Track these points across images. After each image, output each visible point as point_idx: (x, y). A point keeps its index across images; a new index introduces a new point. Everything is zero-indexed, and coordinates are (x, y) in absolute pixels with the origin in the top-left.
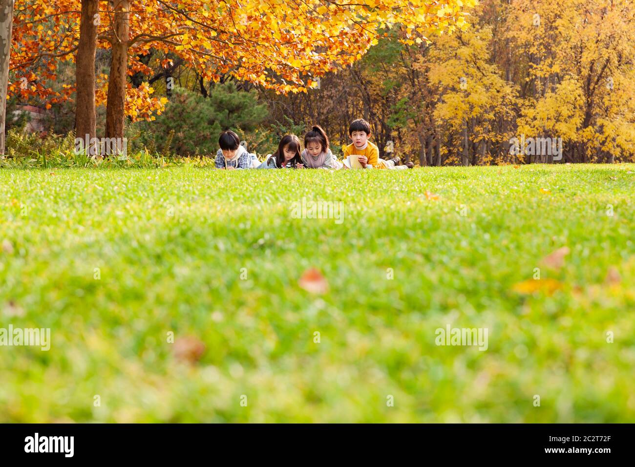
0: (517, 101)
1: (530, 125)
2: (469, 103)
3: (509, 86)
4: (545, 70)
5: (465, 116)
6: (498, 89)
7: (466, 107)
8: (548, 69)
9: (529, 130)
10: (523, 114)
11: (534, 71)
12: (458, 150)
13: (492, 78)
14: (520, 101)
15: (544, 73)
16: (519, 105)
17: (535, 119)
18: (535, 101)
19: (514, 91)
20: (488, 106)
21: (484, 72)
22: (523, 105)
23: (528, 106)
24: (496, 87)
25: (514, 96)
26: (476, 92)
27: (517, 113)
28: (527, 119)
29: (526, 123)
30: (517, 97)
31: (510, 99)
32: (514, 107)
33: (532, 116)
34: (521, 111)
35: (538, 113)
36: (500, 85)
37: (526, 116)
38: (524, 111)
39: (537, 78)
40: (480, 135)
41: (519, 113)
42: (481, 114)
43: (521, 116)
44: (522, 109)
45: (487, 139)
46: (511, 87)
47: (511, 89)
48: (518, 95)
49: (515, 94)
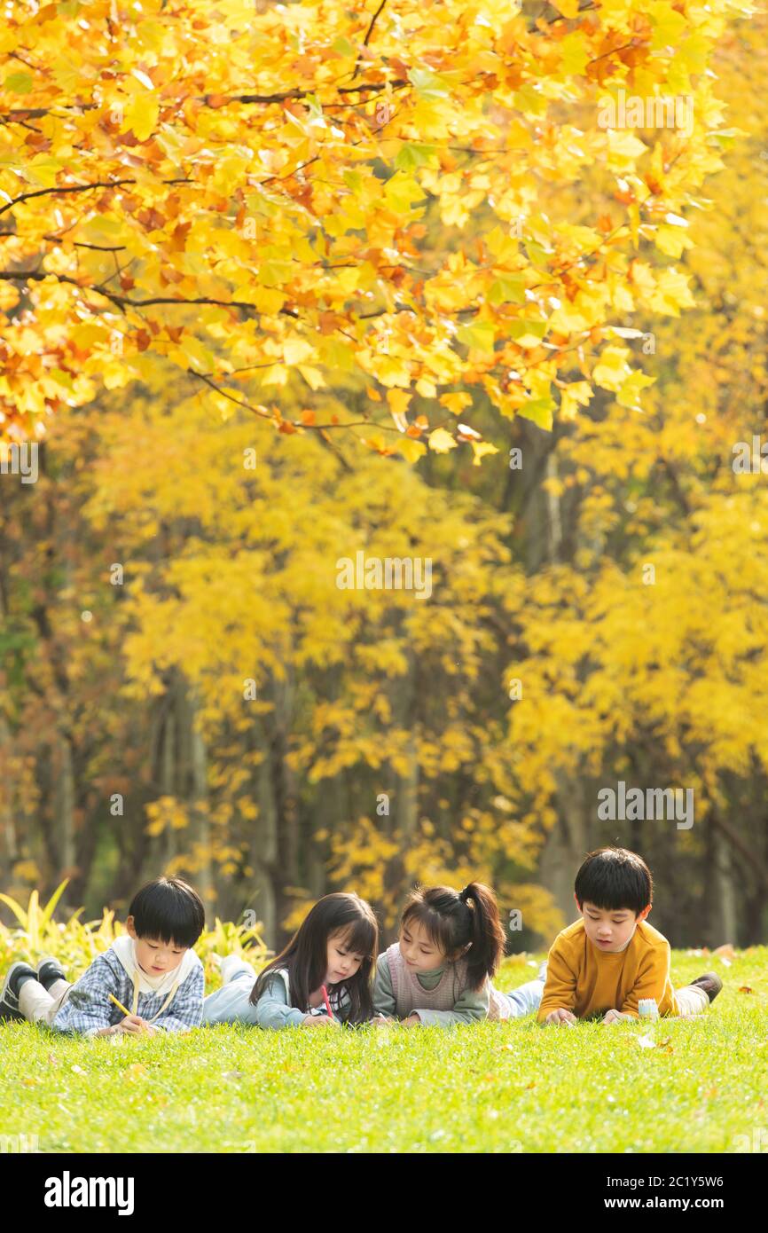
0: (500, 585)
1: (571, 697)
2: (284, 595)
3: (460, 513)
4: (631, 445)
5: (268, 657)
6: (415, 531)
7: (273, 616)
8: (648, 438)
9: (565, 720)
10: (535, 646)
11: (584, 448)
12: (237, 811)
13: (387, 481)
14: (512, 586)
15: (628, 456)
16: (512, 604)
17: (586, 667)
18: (580, 584)
19: (491, 540)
20: (375, 611)
21: (347, 453)
22: (528, 601)
23: (551, 605)
24: (405, 520)
25: (484, 563)
26: (321, 547)
27: (501, 638)
28: (551, 667)
29: (551, 685)
30: (497, 563)
31: (472, 575)
32: (485, 611)
33: (574, 656)
34: (519, 630)
35: (599, 640)
36: (421, 511)
37: (545, 653)
38: (537, 632)
39: (598, 480)
40: (342, 745)
41: (512, 639)
42: (350, 646)
43: (522, 653)
44: (522, 620)
45: (375, 763)
46: (473, 519)
47: (473, 529)
48: (505, 554)
49: (491, 549)
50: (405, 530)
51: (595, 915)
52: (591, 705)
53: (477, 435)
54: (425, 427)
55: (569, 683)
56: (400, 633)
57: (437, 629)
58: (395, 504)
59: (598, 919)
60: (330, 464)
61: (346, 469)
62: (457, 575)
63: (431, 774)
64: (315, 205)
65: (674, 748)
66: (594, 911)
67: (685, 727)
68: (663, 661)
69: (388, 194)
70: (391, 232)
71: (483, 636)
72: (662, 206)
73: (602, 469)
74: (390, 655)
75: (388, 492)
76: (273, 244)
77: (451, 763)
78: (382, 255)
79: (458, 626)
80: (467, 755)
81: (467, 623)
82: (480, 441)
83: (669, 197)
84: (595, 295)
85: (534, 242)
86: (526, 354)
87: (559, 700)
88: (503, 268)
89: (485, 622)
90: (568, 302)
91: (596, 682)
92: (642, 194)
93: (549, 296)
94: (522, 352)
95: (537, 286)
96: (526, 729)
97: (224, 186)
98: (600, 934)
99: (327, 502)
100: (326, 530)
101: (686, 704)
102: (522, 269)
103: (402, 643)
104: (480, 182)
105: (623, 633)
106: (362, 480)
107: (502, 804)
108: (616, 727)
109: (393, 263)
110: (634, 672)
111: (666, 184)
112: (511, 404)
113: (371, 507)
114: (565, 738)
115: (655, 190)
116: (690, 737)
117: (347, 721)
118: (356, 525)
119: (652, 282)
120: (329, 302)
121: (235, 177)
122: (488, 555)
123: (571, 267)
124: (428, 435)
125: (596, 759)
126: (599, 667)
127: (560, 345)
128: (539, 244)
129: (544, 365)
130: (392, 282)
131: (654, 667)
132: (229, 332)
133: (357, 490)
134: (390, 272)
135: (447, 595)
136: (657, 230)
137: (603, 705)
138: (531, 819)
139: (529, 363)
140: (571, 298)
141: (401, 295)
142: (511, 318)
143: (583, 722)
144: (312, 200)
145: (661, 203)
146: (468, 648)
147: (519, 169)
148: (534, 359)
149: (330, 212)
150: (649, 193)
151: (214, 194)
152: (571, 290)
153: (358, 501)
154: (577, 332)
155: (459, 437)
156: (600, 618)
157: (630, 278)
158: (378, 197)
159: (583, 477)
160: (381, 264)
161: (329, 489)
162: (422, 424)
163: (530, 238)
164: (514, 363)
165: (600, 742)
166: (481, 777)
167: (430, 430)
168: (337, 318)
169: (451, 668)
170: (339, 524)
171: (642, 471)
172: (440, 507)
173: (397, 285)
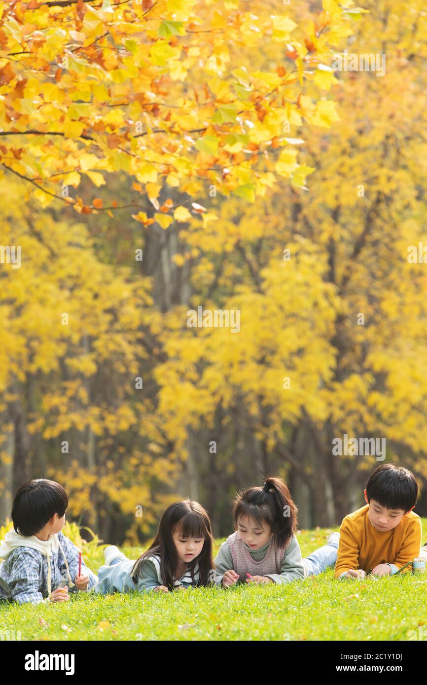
0: (147, 319)
1: (194, 383)
4: (222, 232)
5: (15, 369)
6: (96, 289)
7: (16, 344)
9: (191, 397)
10: (172, 354)
11: (195, 236)
13: (79, 261)
14: (154, 319)
15: (221, 239)
16: (155, 330)
17: (202, 365)
19: (141, 292)
20: (76, 338)
21: (54, 246)
22: (165, 328)
23: (179, 329)
24: (90, 284)
25: (137, 306)
26: (42, 302)
27: (149, 351)
28: (182, 367)
29: (182, 376)
30: (146, 306)
31: (131, 314)
32: (140, 335)
33: (194, 359)
34: (160, 345)
35: (208, 348)
36: (99, 278)
37: (178, 358)
38: (171, 345)
39: (203, 254)
40: (62, 418)
41: (156, 351)
42: (61, 360)
43: (163, 358)
44: (162, 339)
45: (81, 427)
46: (128, 281)
47: (130, 287)
48: (150, 301)
49: (141, 298)
50: (90, 289)
51: (378, 510)
52: (206, 387)
53: (204, 209)
54: (171, 206)
55: (193, 375)
56: (92, 350)
57: (112, 347)
58: (84, 275)
59: (380, 512)
60: (45, 253)
61: (53, 256)
62: (123, 314)
63: (113, 432)
64: (106, 64)
65: (254, 410)
66: (378, 507)
67: (261, 397)
68: (247, 358)
69: (152, 55)
70: (149, 82)
71: (140, 350)
72: (316, 59)
73: (206, 248)
74: (86, 364)
75: (80, 268)
76: (79, 91)
77: (124, 426)
78: (145, 96)
79: (125, 345)
80: (133, 420)
81: (130, 343)
82: (206, 213)
83: (321, 53)
84: (275, 117)
85: (239, 84)
86: (233, 157)
87: (188, 386)
88: (221, 102)
89: (140, 341)
90: (259, 122)
91: (209, 373)
92: (302, 52)
93: (246, 120)
94: (230, 156)
95: (242, 112)
96: (170, 403)
97: (49, 54)
98: (380, 522)
99: (44, 275)
100: (45, 292)
101: (263, 383)
102: (233, 102)
103: (93, 356)
104: (194, 52)
105: (223, 344)
106: (64, 261)
107: (154, 448)
108: (222, 400)
109: (153, 101)
110: (231, 365)
111: (319, 45)
112: (227, 188)
113: (70, 277)
114: (192, 406)
115: (311, 49)
116: (265, 402)
117: (63, 404)
118: (62, 287)
119: (313, 107)
120: (113, 128)
121: (56, 48)
122: (140, 302)
123: (262, 99)
124: (173, 211)
125: (210, 419)
126: (209, 364)
127: (253, 150)
128: (242, 86)
129: (245, 164)
130: (152, 113)
131: (242, 363)
132: (45, 152)
133: (62, 267)
134: (151, 107)
135: (118, 326)
136: (314, 74)
137: (213, 387)
138: (173, 456)
139: (234, 163)
140: (261, 119)
141: (158, 121)
142: (226, 133)
143: (202, 397)
144: (104, 61)
145: (315, 58)
146: (130, 357)
147: (219, 42)
148: (237, 160)
149: (116, 68)
150: (307, 51)
151: (42, 60)
152: (261, 114)
153: (62, 274)
154: (265, 142)
155: (194, 211)
156: (209, 335)
157: (298, 104)
158: (146, 57)
159: (195, 253)
160: (145, 102)
161: (44, 268)
162: (169, 204)
163: (236, 82)
164: (225, 163)
165: (212, 409)
166: (143, 433)
167: (174, 208)
168: (118, 138)
169: (122, 369)
170: (52, 287)
171: (229, 248)
172: (109, 275)
173: (155, 116)
